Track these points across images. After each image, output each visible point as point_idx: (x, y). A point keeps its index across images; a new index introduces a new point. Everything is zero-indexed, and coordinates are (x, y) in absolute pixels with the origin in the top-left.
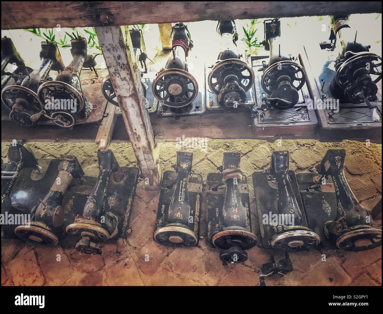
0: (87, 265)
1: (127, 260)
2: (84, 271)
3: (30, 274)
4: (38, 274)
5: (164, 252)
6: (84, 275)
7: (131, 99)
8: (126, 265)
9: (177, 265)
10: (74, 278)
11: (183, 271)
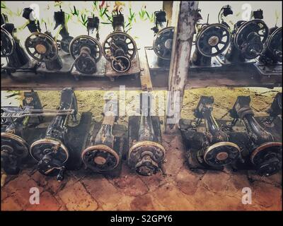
0: (134, 190)
1: (168, 184)
2: (131, 195)
3: (82, 200)
4: (90, 200)
5: (196, 177)
6: (133, 198)
7: (187, 42)
8: (167, 188)
9: (211, 186)
10: (124, 201)
11: (217, 190)
